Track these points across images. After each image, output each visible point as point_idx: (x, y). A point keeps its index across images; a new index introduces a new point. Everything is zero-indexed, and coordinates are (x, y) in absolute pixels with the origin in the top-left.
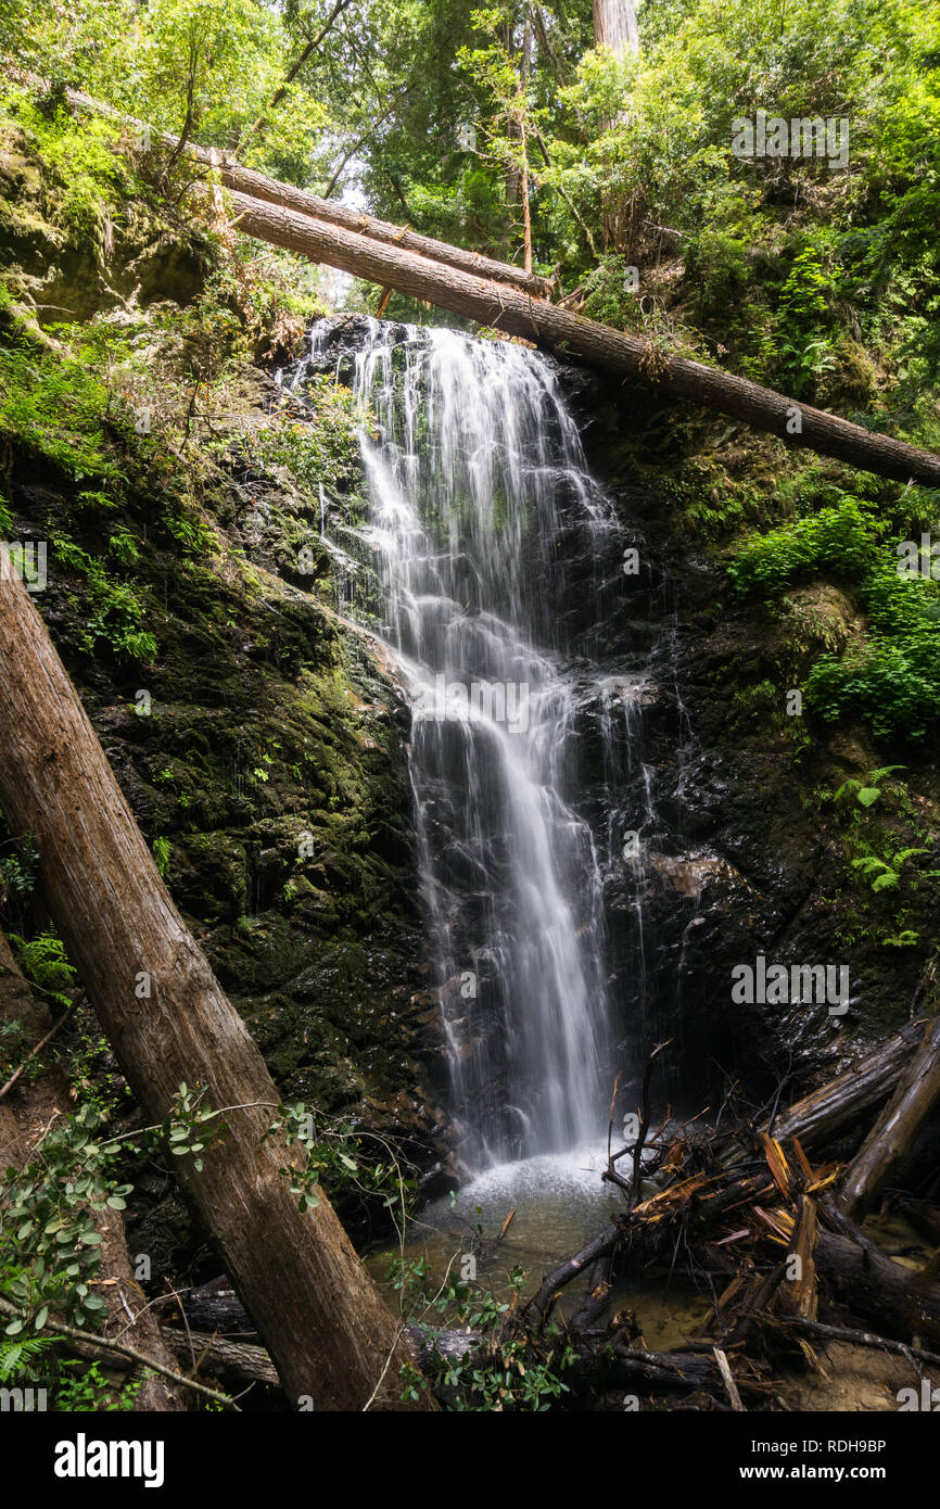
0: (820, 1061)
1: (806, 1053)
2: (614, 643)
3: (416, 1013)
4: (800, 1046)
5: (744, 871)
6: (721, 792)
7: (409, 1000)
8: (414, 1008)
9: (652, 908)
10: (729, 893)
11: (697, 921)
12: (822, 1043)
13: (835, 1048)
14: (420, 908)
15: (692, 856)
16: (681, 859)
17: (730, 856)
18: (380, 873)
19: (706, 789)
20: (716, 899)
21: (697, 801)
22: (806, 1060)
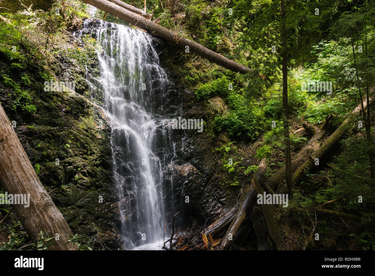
0: (216, 215)
1: (213, 213)
2: (166, 111)
3: (112, 209)
4: (211, 211)
5: (198, 169)
6: (192, 149)
7: (110, 206)
8: (112, 208)
9: (175, 179)
10: (194, 174)
11: (186, 182)
12: (216, 210)
13: (219, 211)
14: (114, 181)
15: (185, 165)
16: (182, 166)
17: (195, 165)
18: (102, 172)
19: (189, 148)
20: (191, 176)
21: (187, 151)
22: (213, 214)
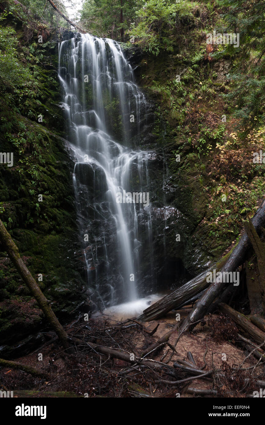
0: (203, 269)
1: (199, 266)
2: (143, 140)
3: (76, 257)
4: (197, 264)
5: (183, 212)
6: (176, 187)
7: (74, 253)
8: (75, 256)
9: (154, 223)
10: (177, 219)
11: (167, 228)
12: (204, 263)
13: (207, 264)
14: (78, 225)
15: (166, 208)
16: (162, 209)
17: (178, 207)
18: (64, 214)
19: (171, 187)
20: (173, 220)
21: (168, 190)
22: (199, 268)
